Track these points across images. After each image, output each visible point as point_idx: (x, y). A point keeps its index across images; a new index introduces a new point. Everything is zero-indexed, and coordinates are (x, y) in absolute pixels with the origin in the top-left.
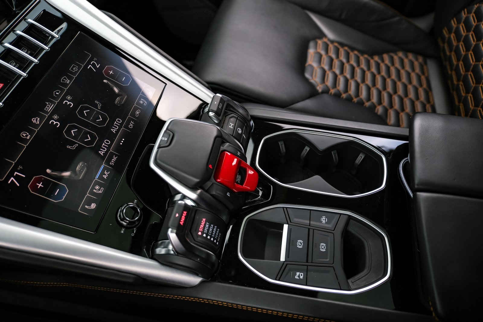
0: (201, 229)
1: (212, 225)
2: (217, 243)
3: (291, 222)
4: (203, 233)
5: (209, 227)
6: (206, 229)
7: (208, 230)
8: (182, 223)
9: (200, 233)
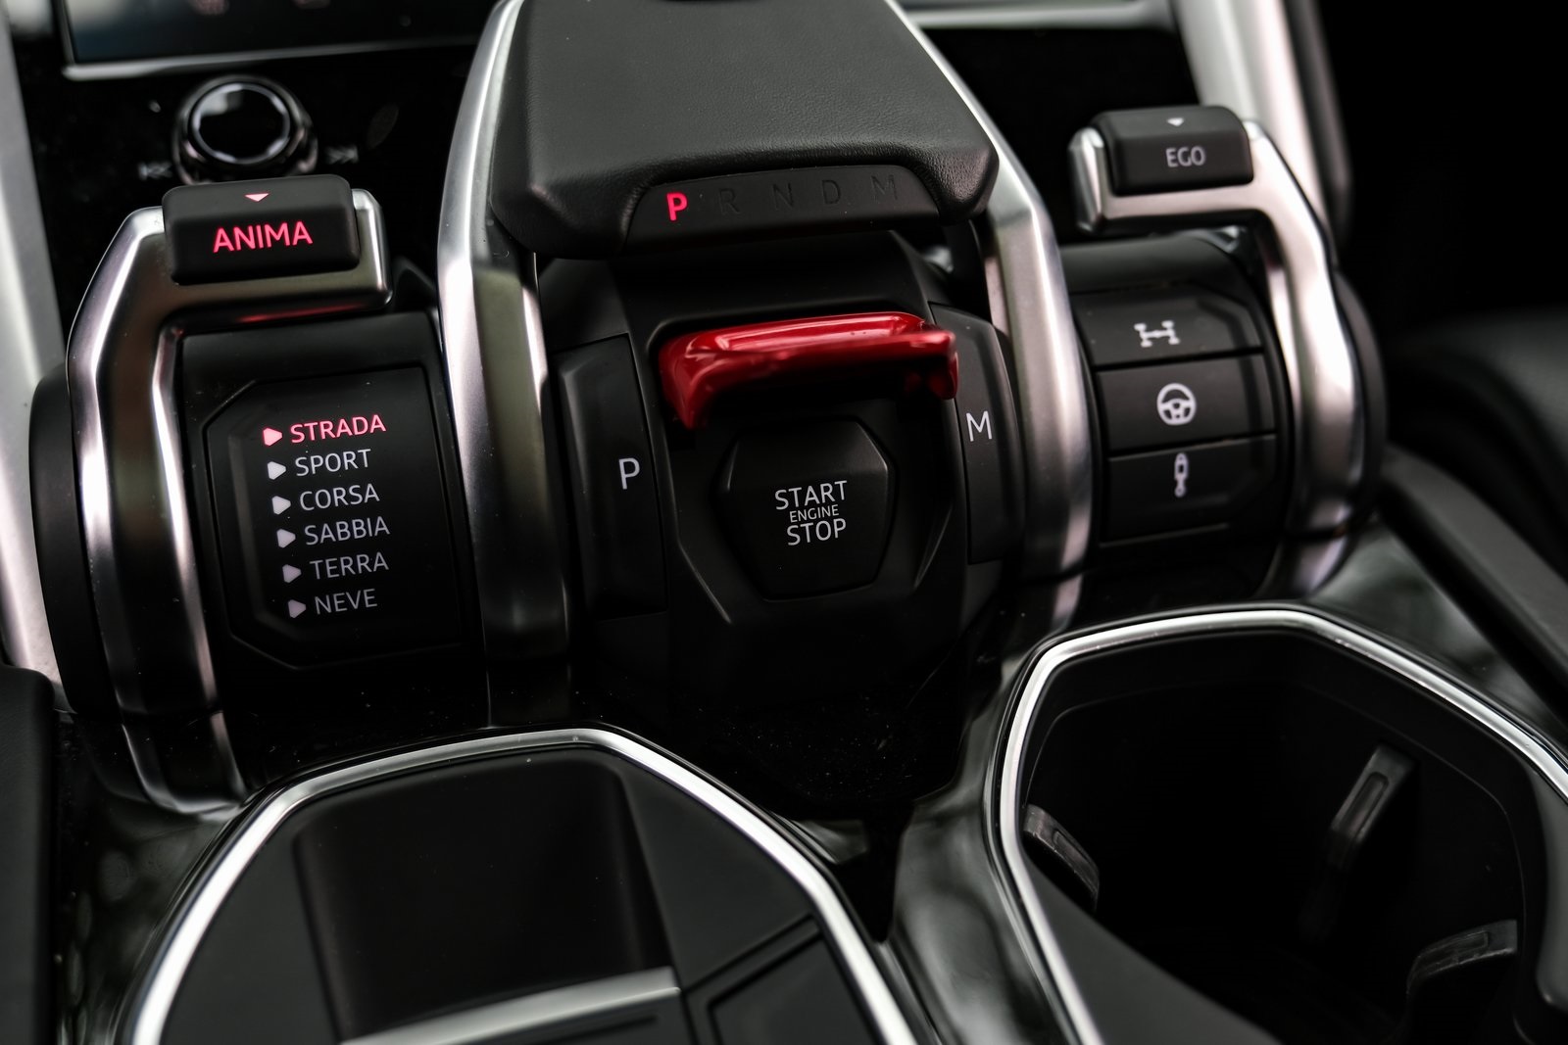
0: (305, 431)
1: (371, 493)
2: (296, 609)
3: (714, 1004)
4: (280, 452)
5: (345, 478)
6: (317, 462)
7: (323, 479)
8: (221, 240)
9: (271, 436)
